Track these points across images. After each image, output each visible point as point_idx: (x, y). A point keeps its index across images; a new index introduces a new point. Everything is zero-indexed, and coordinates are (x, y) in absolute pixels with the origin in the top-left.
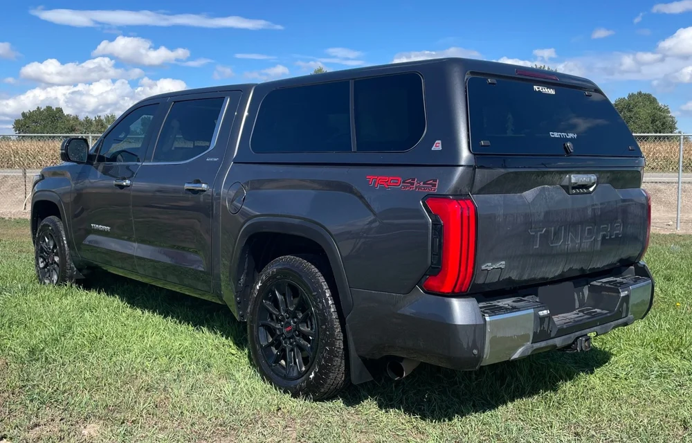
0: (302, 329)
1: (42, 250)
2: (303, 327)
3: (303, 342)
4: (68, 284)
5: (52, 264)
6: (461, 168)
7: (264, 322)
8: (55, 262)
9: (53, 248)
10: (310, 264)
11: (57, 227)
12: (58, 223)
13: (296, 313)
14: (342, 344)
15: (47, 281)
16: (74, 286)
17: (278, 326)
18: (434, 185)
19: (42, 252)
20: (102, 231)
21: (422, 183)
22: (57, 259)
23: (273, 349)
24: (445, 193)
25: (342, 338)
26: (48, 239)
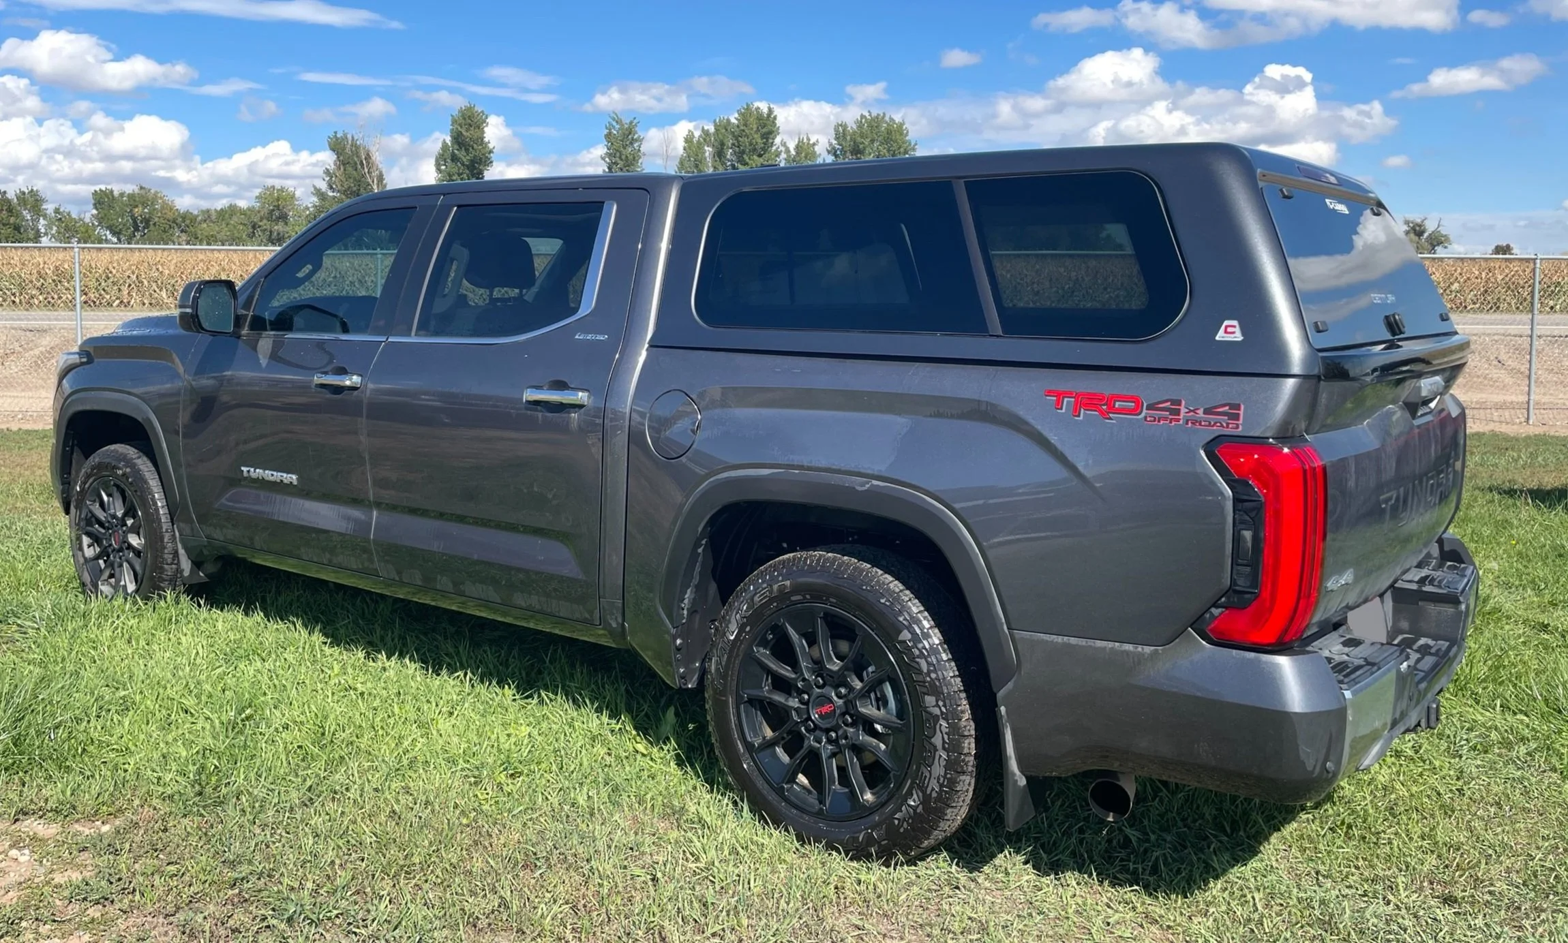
0: (863, 710)
1: (91, 519)
2: (865, 706)
3: (864, 738)
4: (170, 595)
5: (121, 550)
6: (1291, 382)
7: (755, 692)
8: (130, 547)
9: (125, 515)
10: (880, 572)
11: (137, 473)
12: (139, 462)
13: (845, 677)
14: (973, 745)
15: (105, 588)
16: (185, 599)
17: (794, 703)
18: (1237, 417)
19: (89, 523)
20: (275, 483)
21: (1201, 412)
22: (134, 540)
23: (779, 751)
24: (1256, 434)
25: (973, 732)
26: (109, 495)
